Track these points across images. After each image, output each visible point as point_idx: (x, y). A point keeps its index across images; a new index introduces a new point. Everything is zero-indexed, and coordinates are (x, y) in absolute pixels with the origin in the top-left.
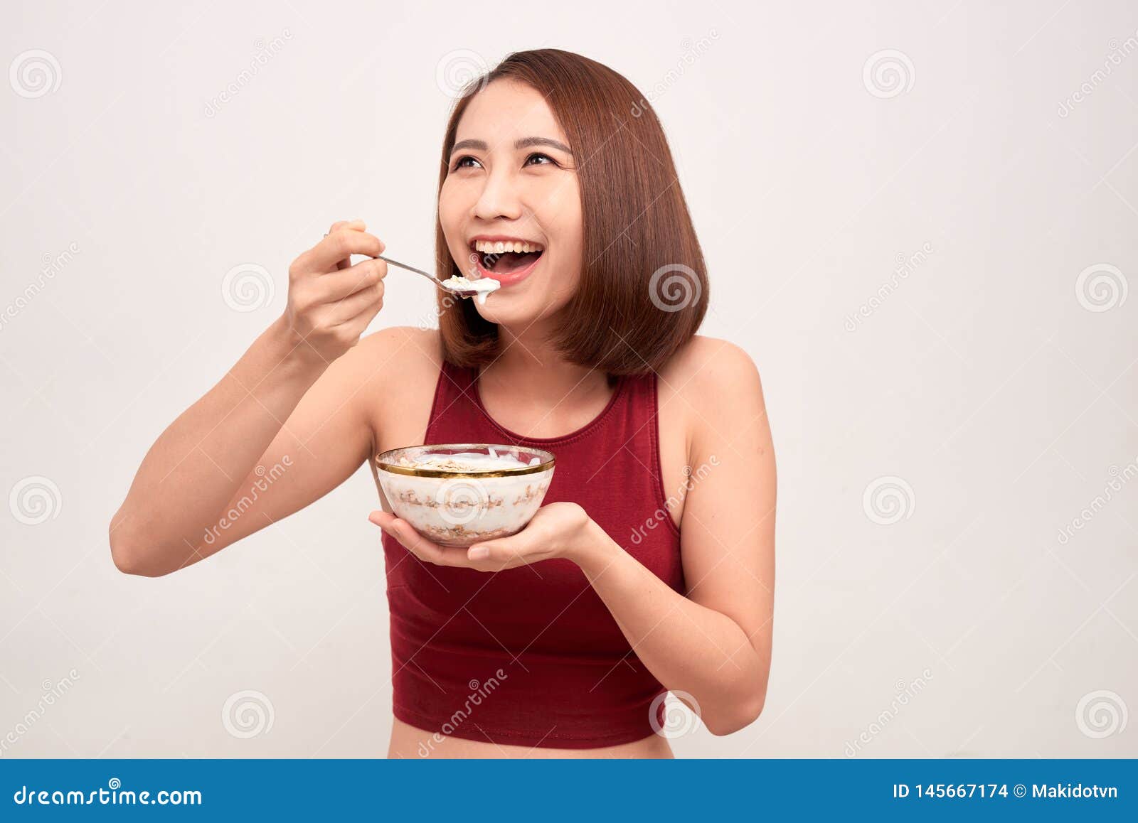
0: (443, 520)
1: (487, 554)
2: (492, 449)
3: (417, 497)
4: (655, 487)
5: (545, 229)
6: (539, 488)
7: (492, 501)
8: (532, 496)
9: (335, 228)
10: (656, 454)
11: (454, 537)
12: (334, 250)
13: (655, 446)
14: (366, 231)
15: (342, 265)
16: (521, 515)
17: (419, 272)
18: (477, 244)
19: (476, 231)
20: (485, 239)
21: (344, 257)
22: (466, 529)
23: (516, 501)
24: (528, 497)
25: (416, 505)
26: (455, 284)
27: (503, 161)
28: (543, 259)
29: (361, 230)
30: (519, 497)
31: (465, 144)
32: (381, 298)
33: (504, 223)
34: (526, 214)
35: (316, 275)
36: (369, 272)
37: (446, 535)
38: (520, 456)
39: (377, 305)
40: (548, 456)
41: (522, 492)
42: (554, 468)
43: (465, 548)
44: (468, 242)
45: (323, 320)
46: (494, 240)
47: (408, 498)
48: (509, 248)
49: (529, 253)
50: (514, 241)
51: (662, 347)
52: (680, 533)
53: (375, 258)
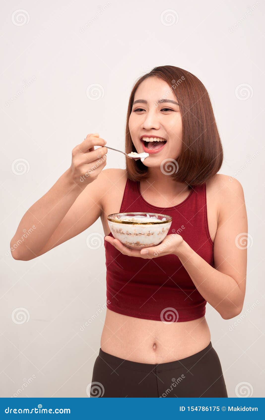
0: (131, 240)
1: (147, 252)
2: (148, 214)
3: (123, 231)
4: (205, 227)
5: (168, 134)
6: (167, 229)
7: (150, 233)
8: (164, 231)
9: (88, 136)
10: (206, 215)
11: (136, 246)
12: (88, 145)
13: (206, 212)
14: (100, 137)
15: (91, 150)
16: (160, 239)
17: (119, 151)
18: (143, 138)
19: (143, 133)
20: (146, 137)
21: (92, 147)
22: (140, 243)
23: (159, 233)
24: (163, 232)
25: (122, 234)
26: (133, 155)
27: (153, 109)
28: (167, 144)
29: (98, 137)
30: (160, 232)
31: (138, 101)
32: (105, 161)
33: (153, 131)
34: (162, 128)
35: (81, 154)
36: (101, 152)
37: (133, 245)
38: (158, 217)
39: (104, 164)
40: (169, 217)
41: (161, 230)
42: (172, 222)
43: (139, 250)
44: (140, 138)
45: (85, 170)
46: (150, 137)
47: (120, 232)
48: (155, 140)
49: (162, 141)
50: (157, 137)
51: (208, 175)
52: (214, 244)
53: (103, 147)
